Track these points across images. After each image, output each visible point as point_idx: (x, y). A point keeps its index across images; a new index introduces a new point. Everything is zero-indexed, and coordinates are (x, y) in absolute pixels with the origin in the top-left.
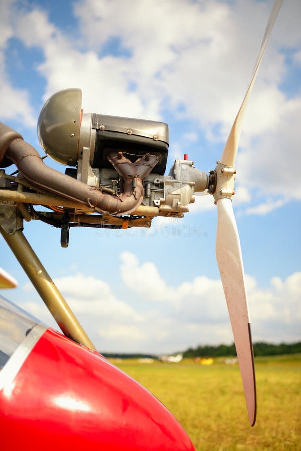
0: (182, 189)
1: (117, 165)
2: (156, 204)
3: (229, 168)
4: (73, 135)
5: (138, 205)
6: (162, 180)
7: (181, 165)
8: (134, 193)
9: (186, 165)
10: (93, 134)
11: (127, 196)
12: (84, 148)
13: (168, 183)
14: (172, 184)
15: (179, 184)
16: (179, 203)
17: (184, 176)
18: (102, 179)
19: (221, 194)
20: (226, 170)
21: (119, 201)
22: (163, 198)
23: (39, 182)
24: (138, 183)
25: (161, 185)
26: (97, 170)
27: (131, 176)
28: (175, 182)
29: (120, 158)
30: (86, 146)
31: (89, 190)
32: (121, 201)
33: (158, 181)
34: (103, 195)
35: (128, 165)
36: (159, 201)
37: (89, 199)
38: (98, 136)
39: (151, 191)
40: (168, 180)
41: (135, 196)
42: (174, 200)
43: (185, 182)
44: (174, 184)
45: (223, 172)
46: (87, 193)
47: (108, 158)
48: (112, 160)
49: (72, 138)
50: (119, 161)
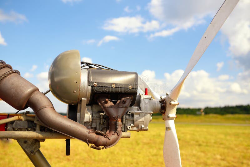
0: (145, 117)
1: (105, 108)
2: (129, 129)
3: (174, 101)
4: (75, 91)
5: (119, 139)
6: (132, 112)
7: (144, 99)
8: (117, 132)
9: (147, 100)
10: (89, 89)
11: (113, 134)
12: (83, 99)
13: (136, 113)
14: (139, 114)
15: (143, 114)
16: (143, 126)
17: (146, 108)
18: (93, 113)
19: (168, 117)
20: (173, 103)
21: (108, 139)
22: (133, 124)
23: (52, 128)
24: (119, 122)
25: (132, 115)
26: (90, 107)
27: (114, 118)
28: (141, 113)
29: (106, 102)
30: (84, 98)
31: (87, 133)
32: (109, 139)
33: (130, 113)
34: (97, 136)
35: (112, 108)
36: (130, 127)
37: (88, 139)
38: (92, 90)
39: (126, 120)
40: (136, 112)
41: (118, 134)
42: (140, 124)
43: (147, 112)
44: (140, 114)
45: (170, 104)
46: (86, 135)
47: (98, 101)
48: (101, 103)
49: (74, 93)
50: (106, 105)
